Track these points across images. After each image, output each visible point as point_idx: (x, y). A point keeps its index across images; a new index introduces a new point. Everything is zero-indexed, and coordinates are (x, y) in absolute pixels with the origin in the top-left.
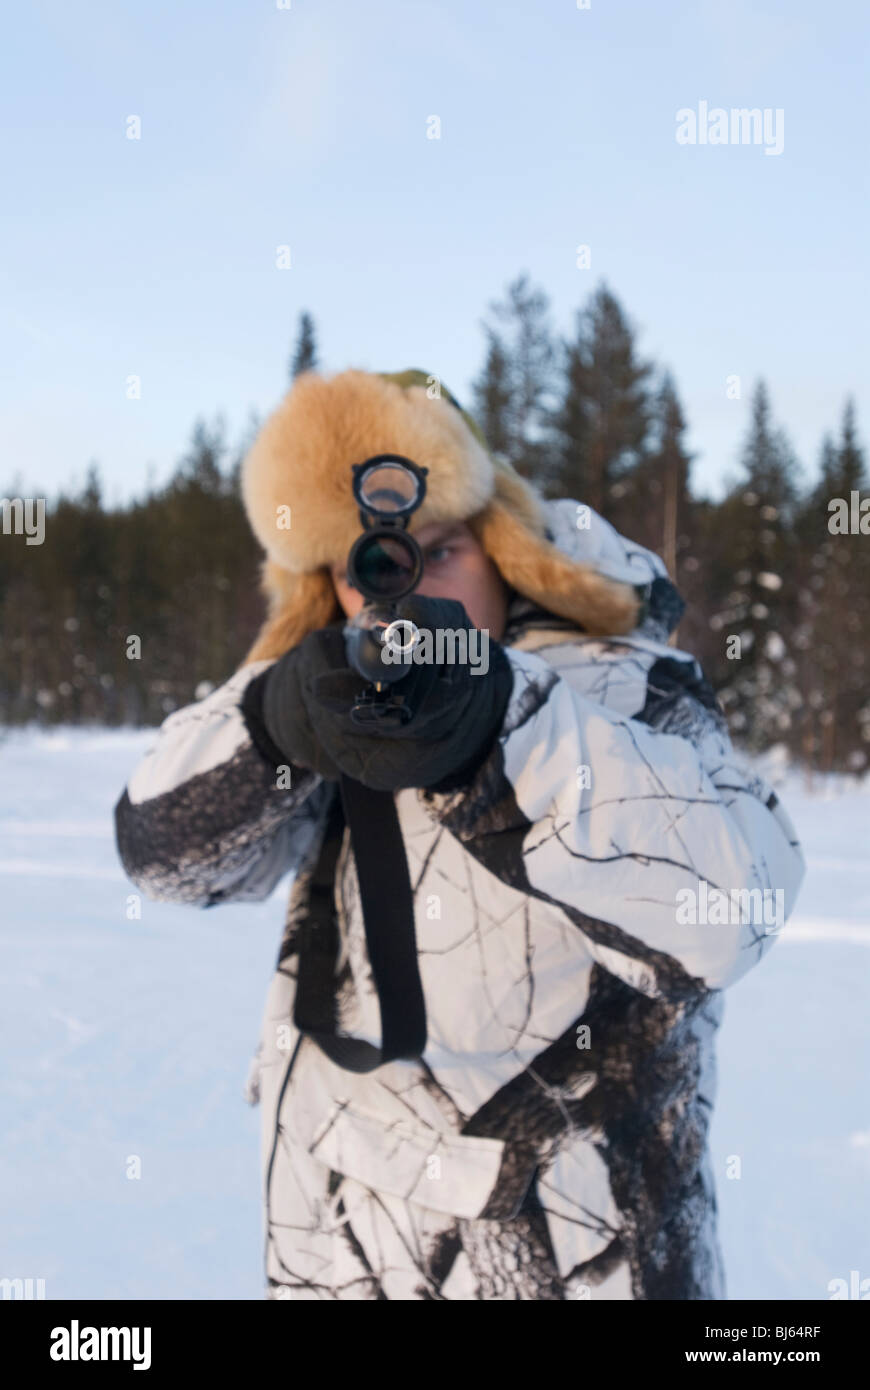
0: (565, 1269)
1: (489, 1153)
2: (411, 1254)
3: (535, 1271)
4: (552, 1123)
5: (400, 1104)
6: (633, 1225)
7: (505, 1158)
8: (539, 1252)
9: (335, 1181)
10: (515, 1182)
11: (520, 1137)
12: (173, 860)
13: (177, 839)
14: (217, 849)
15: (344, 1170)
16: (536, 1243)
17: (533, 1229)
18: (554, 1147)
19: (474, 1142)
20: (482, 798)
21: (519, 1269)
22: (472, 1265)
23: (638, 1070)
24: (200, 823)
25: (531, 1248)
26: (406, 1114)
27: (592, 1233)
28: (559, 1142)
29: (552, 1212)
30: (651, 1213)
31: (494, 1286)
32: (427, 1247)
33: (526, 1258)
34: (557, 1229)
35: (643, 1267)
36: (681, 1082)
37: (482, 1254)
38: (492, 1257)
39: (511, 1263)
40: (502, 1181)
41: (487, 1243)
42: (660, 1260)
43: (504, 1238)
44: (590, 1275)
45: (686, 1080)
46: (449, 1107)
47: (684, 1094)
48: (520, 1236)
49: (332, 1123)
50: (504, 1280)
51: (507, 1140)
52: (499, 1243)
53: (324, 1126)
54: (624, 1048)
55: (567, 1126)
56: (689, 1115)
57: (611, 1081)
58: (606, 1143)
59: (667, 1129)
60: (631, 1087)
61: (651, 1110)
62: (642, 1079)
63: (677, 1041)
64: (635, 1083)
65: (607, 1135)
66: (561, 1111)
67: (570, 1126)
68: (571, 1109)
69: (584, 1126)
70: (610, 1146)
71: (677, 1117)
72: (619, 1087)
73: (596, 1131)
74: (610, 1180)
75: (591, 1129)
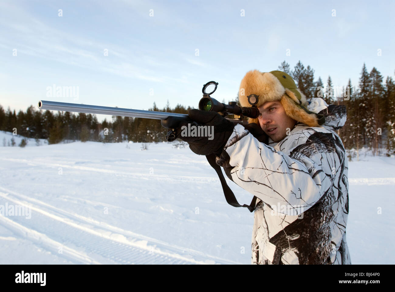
1: (273, 247)
5: (264, 230)
7: (276, 249)
10: (278, 256)
11: (279, 246)
19: (271, 244)
23: (311, 236)
26: (265, 233)
28: (287, 250)
40: (276, 254)
51: (276, 246)
54: (308, 230)
55: (289, 247)
56: (325, 247)
57: (303, 237)
58: (298, 252)
59: (318, 249)
60: (308, 240)
61: (314, 245)
62: (311, 238)
63: (324, 228)
64: (309, 239)
65: (299, 250)
66: (288, 243)
67: (290, 247)
68: (291, 243)
69: (293, 247)
70: (300, 253)
71: (321, 247)
72: (305, 239)
73: (296, 249)
74: (299, 260)
75: (295, 248)
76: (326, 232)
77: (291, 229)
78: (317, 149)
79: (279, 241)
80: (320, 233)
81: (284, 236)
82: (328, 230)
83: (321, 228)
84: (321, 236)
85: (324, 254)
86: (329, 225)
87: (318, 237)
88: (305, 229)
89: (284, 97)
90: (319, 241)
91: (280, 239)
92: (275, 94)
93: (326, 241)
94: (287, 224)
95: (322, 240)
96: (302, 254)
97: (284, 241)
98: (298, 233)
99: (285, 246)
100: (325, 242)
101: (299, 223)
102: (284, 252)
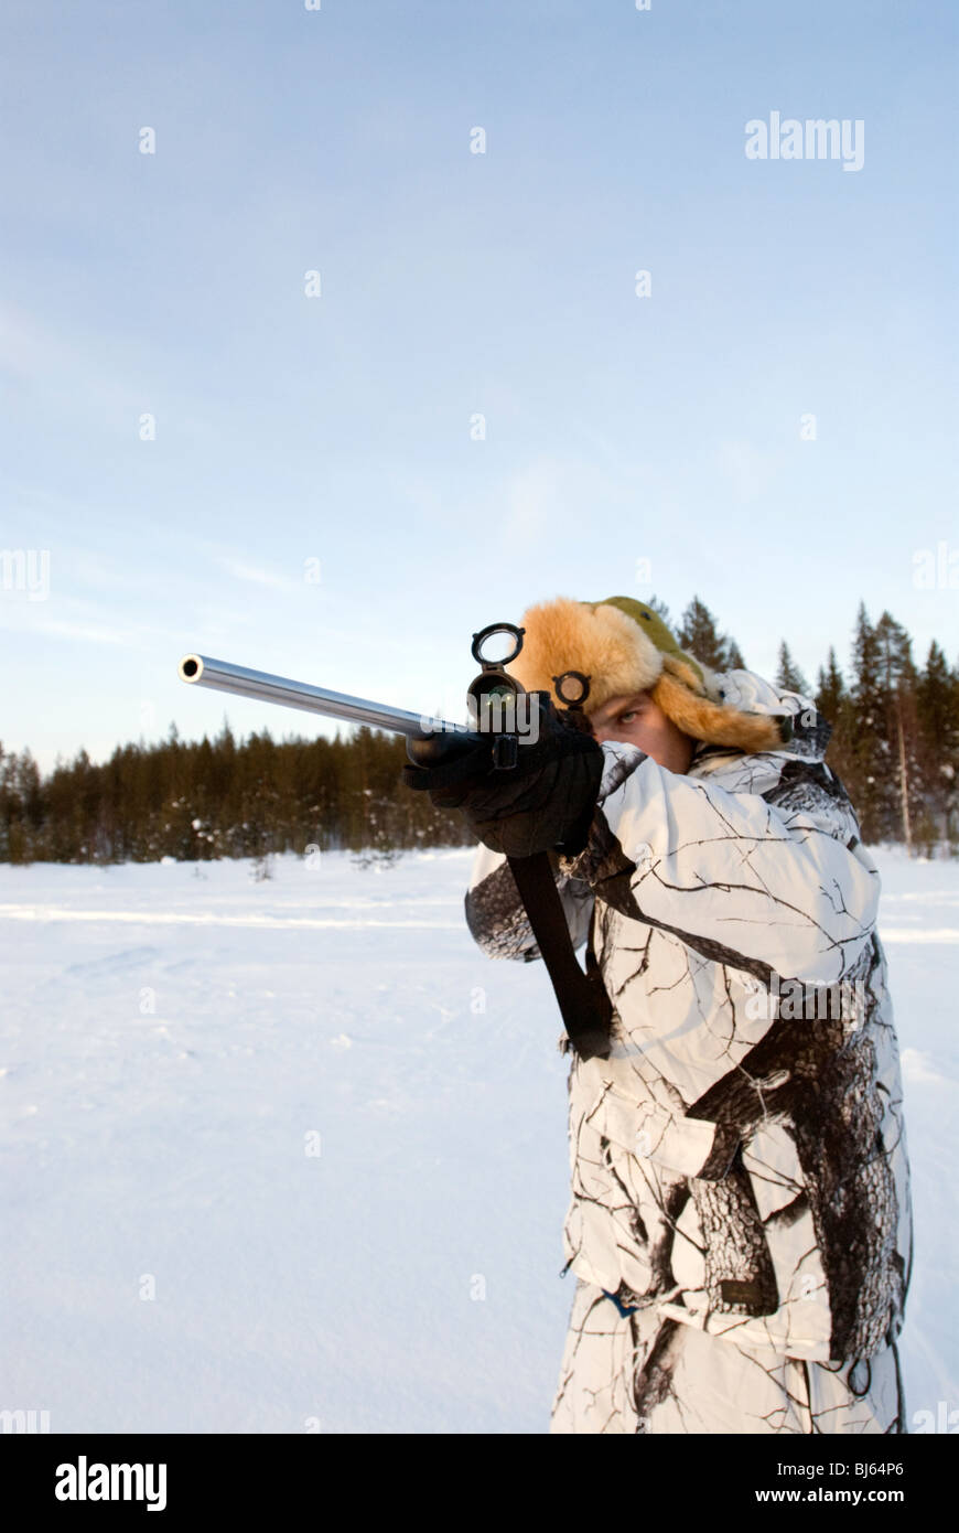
0: (764, 1216)
1: (705, 1131)
2: (655, 1196)
3: (742, 1216)
4: (752, 1112)
5: (645, 1089)
6: (815, 1184)
7: (717, 1135)
8: (745, 1201)
9: (605, 1142)
10: (724, 1153)
11: (728, 1121)
12: (490, 932)
13: (487, 917)
14: (511, 923)
15: (608, 1136)
16: (743, 1195)
17: (739, 1185)
18: (753, 1129)
19: (694, 1122)
20: (594, 851)
21: (730, 1213)
22: (697, 1208)
23: (822, 1069)
24: (496, 906)
25: (739, 1199)
26: (649, 1098)
27: (784, 1189)
28: (757, 1126)
29: (754, 1173)
30: (830, 1175)
31: (713, 1224)
32: (666, 1194)
33: (735, 1206)
34: (759, 1187)
35: (824, 1215)
36: (857, 1076)
37: (704, 1201)
38: (711, 1204)
39: (724, 1209)
40: (715, 1151)
41: (708, 1195)
42: (840, 1209)
43: (719, 1190)
44: (783, 1220)
45: (862, 1074)
46: (676, 1098)
47: (861, 1084)
48: (730, 1190)
49: (601, 1102)
50: (720, 1221)
51: (718, 1123)
52: (716, 1194)
53: (596, 1104)
54: (811, 1052)
55: (762, 1113)
56: (865, 1101)
57: (799, 1077)
58: (793, 1125)
59: (847, 1112)
60: (815, 1083)
61: (834, 1098)
62: (825, 1077)
63: (855, 1046)
64: (819, 1079)
65: (794, 1119)
66: (759, 1101)
67: (766, 1114)
68: (768, 1099)
69: (777, 1113)
70: (797, 1127)
71: (855, 1103)
72: (807, 1082)
73: (785, 1116)
74: (798, 1152)
75: (782, 1115)
76: (863, 1054)
77: (760, 1059)
78: (813, 799)
79: (729, 1103)
80: (849, 1061)
81: (742, 1082)
82: (868, 1050)
83: (848, 1044)
84: (851, 1070)
85: (865, 1123)
86: (866, 1034)
87: (843, 1072)
88: (802, 1054)
89: (666, 680)
90: (847, 1082)
91: (731, 1094)
92: (640, 675)
93: (865, 1082)
94: (747, 1049)
95: (853, 1080)
96: (802, 1129)
97: (743, 1100)
98: (784, 1066)
99: (752, 1114)
100: (865, 1085)
101: (781, 1035)
102: (751, 1135)
